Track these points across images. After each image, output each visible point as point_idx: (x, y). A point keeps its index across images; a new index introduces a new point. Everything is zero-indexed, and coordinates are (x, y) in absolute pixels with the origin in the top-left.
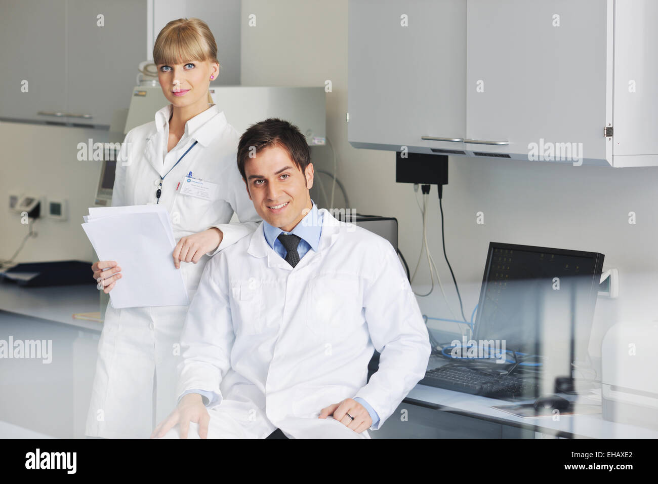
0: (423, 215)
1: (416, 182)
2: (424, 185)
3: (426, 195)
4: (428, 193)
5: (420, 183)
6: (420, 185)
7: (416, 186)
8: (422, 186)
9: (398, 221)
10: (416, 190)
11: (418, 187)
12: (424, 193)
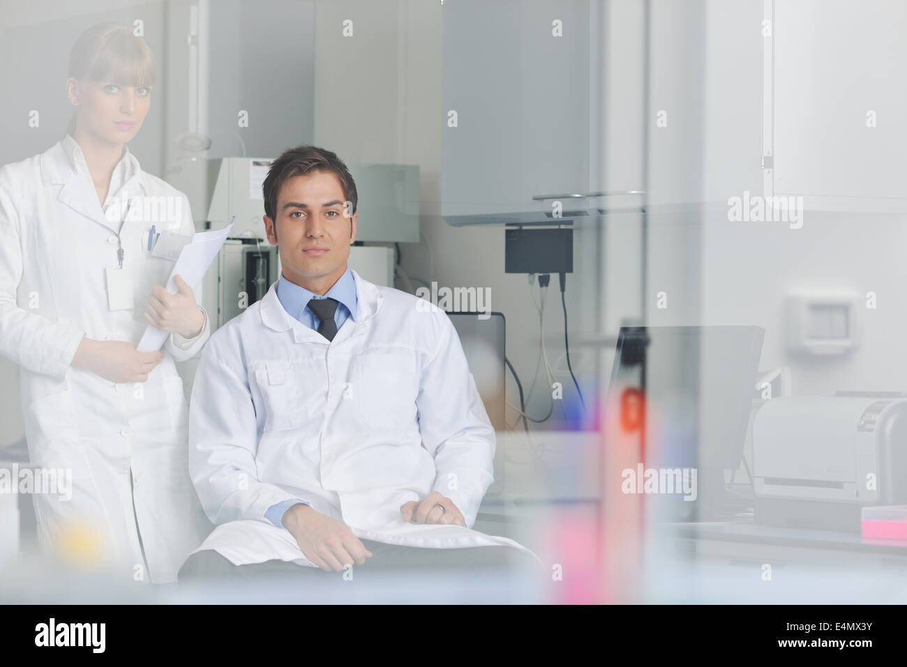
0: (541, 314)
1: (531, 272)
2: (541, 275)
3: (544, 288)
4: (547, 285)
5: (536, 272)
6: (537, 275)
7: (531, 276)
8: (540, 277)
9: (505, 315)
10: (531, 282)
11: (534, 278)
12: (541, 286)
